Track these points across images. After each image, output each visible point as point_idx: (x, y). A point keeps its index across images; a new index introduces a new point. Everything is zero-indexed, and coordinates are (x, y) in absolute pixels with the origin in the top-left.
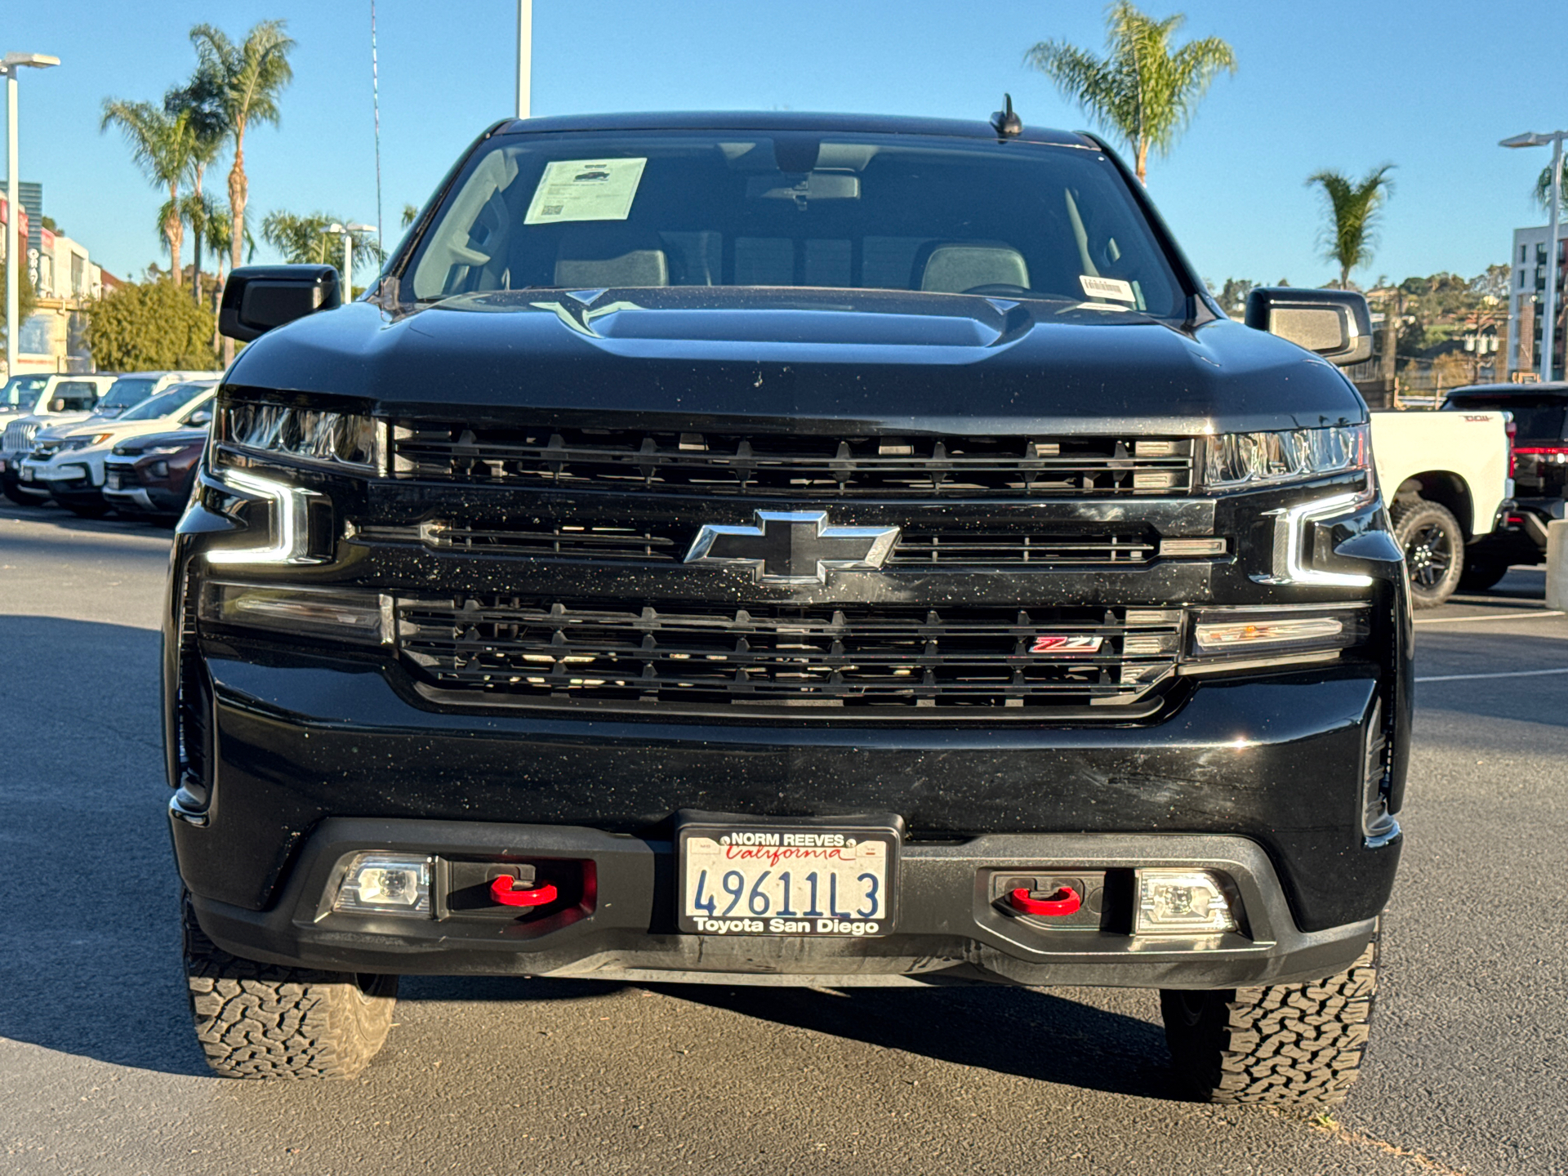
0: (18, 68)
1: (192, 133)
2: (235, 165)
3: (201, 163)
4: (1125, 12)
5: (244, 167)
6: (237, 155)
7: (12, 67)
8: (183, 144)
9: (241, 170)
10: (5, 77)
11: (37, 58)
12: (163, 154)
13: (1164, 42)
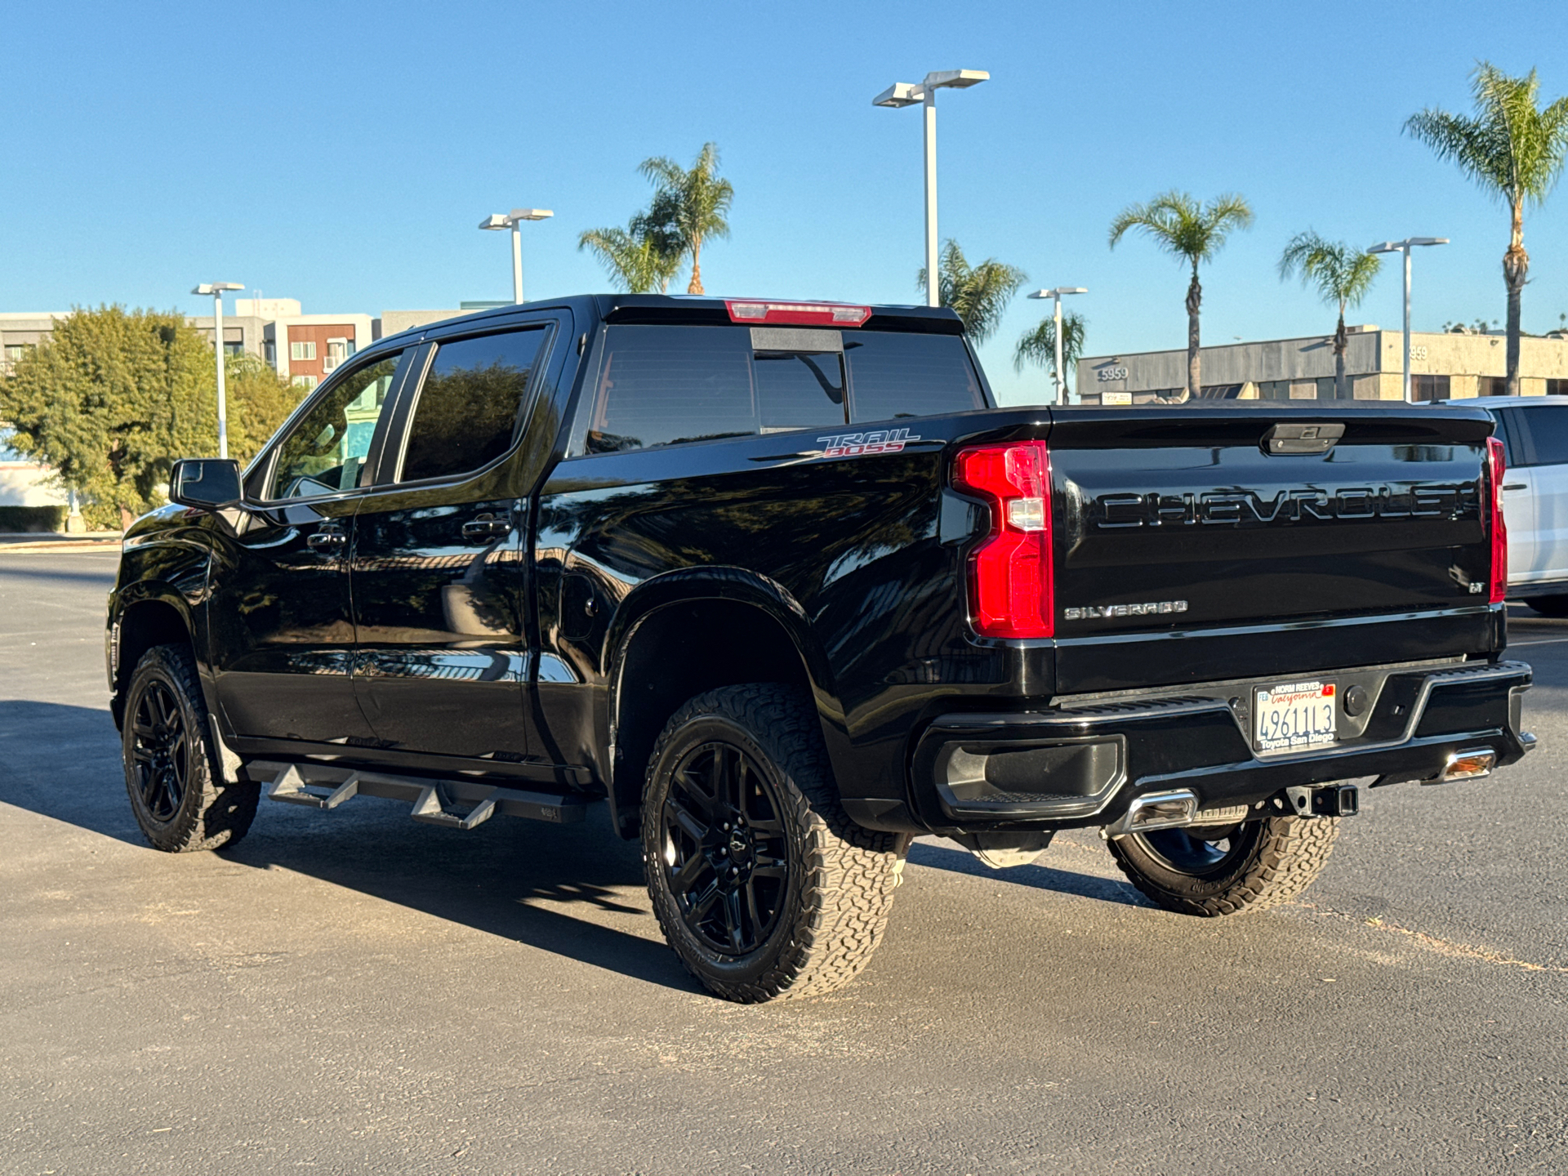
0: (520, 221)
1: (656, 254)
2: (693, 278)
3: (665, 278)
4: (1491, 76)
5: (700, 279)
6: (695, 270)
7: (515, 221)
8: (650, 261)
9: (699, 283)
10: (510, 229)
11: (536, 212)
12: (633, 273)
13: (1530, 97)
